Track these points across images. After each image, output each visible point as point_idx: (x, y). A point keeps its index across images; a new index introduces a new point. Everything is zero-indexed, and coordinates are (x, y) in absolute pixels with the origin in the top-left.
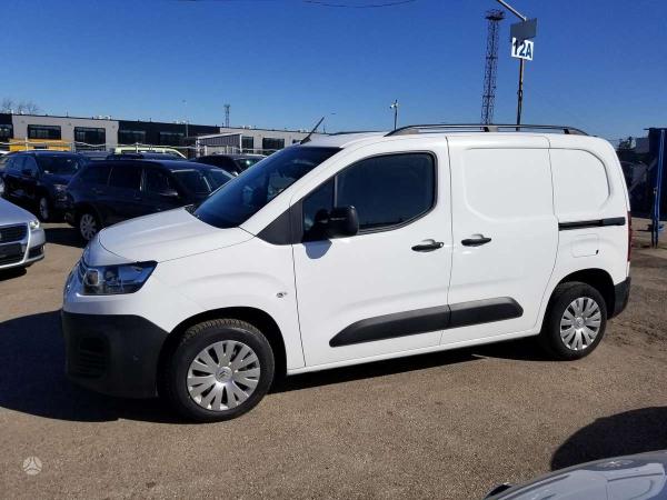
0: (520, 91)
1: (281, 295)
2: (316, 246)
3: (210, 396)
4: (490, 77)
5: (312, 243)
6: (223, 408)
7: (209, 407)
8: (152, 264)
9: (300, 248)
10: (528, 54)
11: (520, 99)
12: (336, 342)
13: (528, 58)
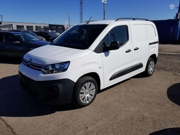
0: (104, 11)
1: (100, 68)
2: (107, 53)
3: (85, 100)
4: (81, 8)
5: (105, 52)
6: (88, 102)
7: (84, 103)
8: (69, 62)
9: (103, 54)
10: (106, 1)
11: (104, 13)
12: (111, 79)
13: (105, 3)
